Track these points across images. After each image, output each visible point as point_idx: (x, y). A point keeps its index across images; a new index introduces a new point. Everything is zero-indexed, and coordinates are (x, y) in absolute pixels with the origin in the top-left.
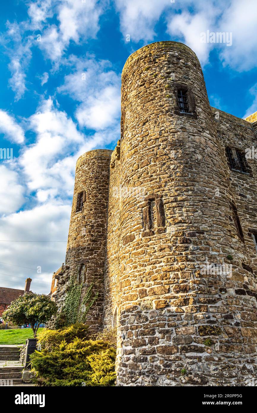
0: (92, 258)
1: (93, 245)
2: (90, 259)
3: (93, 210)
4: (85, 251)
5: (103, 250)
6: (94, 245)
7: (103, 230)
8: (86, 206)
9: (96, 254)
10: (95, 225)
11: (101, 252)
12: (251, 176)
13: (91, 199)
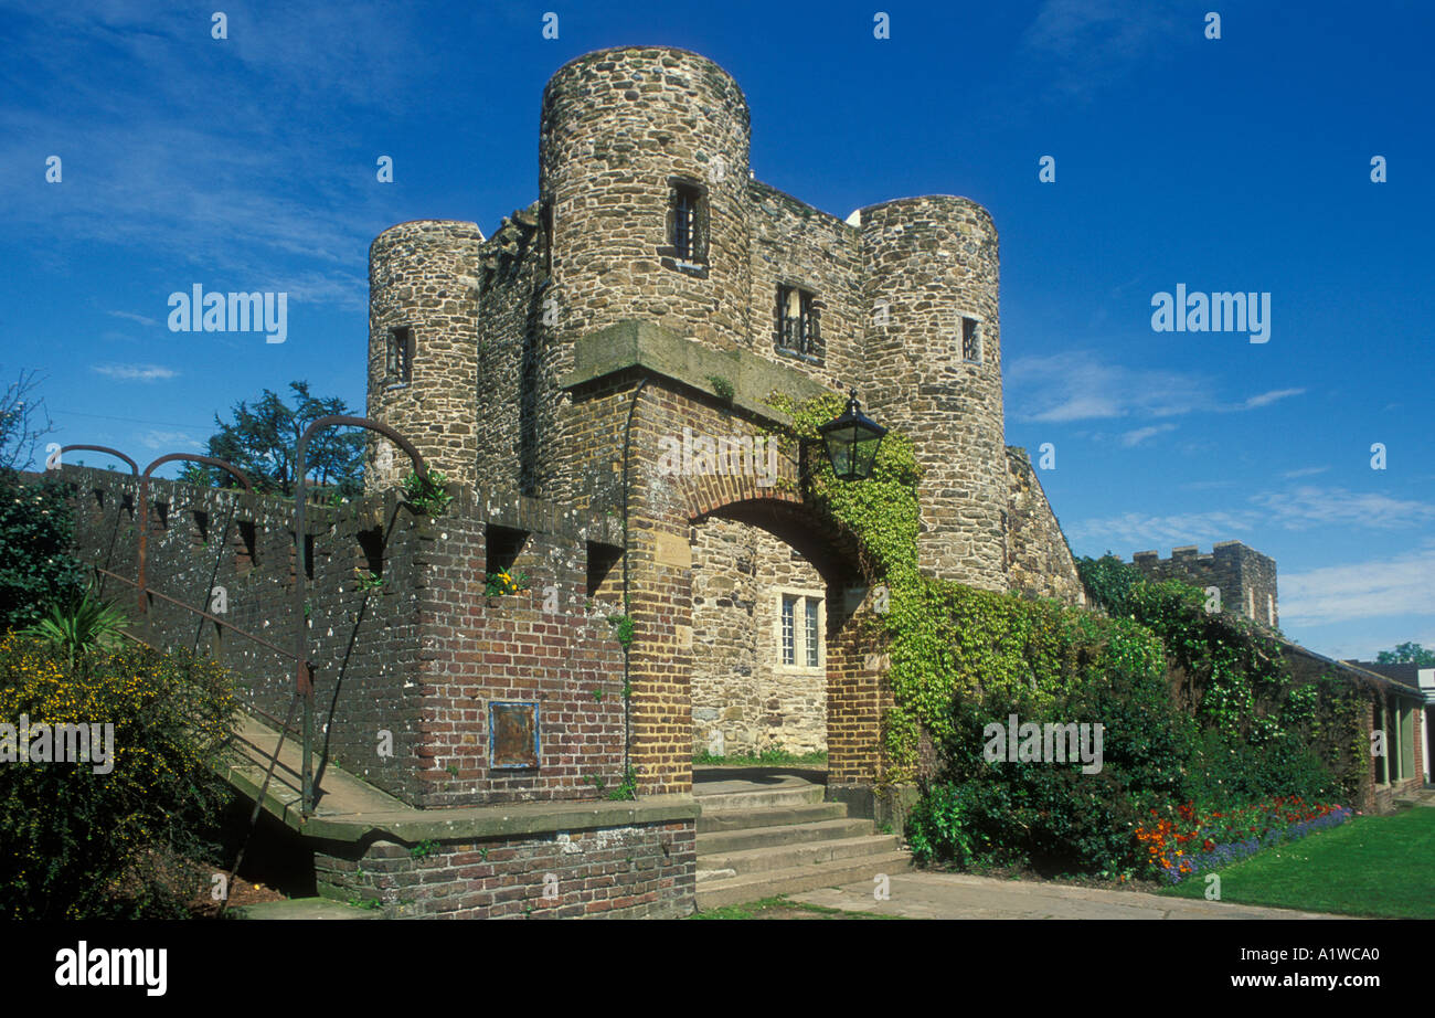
7: (465, 440)
8: (419, 374)
10: (446, 426)
12: (820, 364)
13: (429, 354)
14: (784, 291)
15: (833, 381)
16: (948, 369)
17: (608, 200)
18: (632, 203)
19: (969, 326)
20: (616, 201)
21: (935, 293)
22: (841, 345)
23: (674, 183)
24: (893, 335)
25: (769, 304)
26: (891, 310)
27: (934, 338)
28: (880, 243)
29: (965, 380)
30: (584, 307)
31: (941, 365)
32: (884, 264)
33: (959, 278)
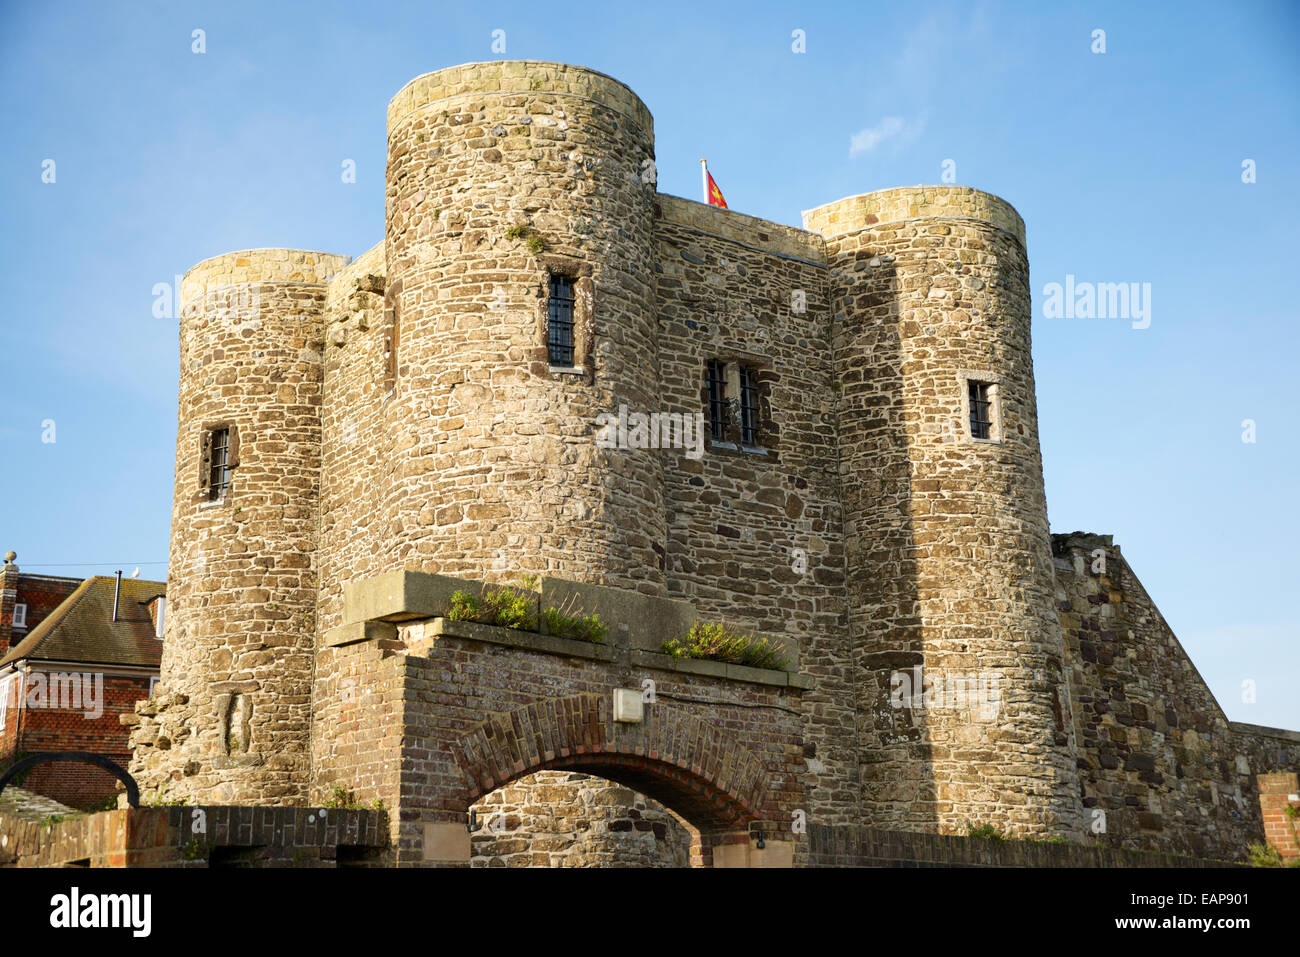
0: (270, 674)
1: (270, 629)
2: (260, 675)
3: (268, 503)
4: (244, 649)
5: (305, 647)
6: (274, 630)
7: (304, 576)
8: (243, 487)
9: (283, 661)
10: (277, 558)
11: (299, 651)
12: (772, 458)
13: (256, 458)
14: (715, 367)
15: (791, 479)
16: (950, 455)
17: (463, 292)
19: (977, 389)
20: (477, 290)
21: (928, 349)
22: (800, 427)
23: (548, 265)
24: (873, 409)
25: (695, 385)
26: (869, 373)
27: (929, 410)
28: (852, 281)
29: (976, 468)
30: (436, 429)
31: (940, 447)
32: (858, 311)
33: (961, 325)
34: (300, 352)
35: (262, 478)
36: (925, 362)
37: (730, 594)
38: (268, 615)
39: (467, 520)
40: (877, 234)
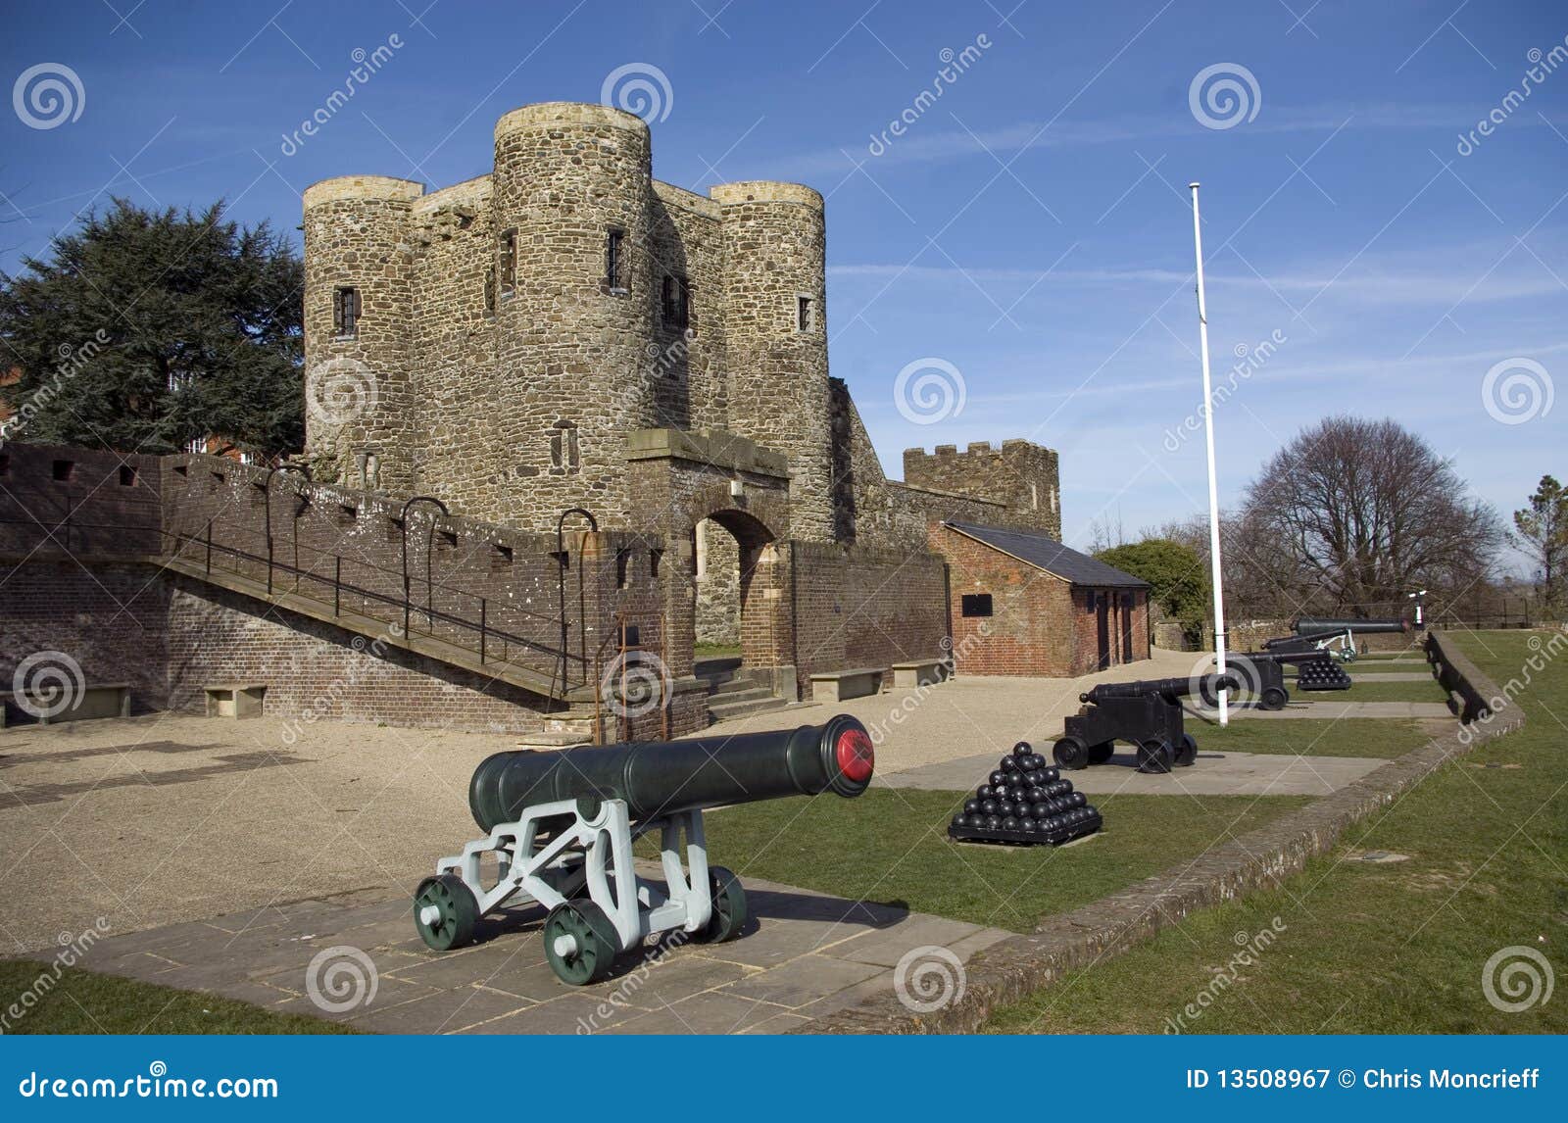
0: (390, 444)
1: (387, 417)
2: (384, 445)
3: (382, 340)
4: (372, 428)
6: (390, 418)
7: (406, 385)
8: (365, 328)
9: (396, 437)
10: (389, 375)
13: (373, 311)
14: (667, 281)
15: (703, 348)
16: (789, 339)
17: (561, 240)
18: (578, 244)
19: (804, 302)
20: (569, 240)
21: (780, 278)
22: (708, 317)
23: (609, 228)
24: (748, 309)
25: (659, 292)
26: (746, 289)
27: (778, 313)
28: (737, 233)
29: (801, 347)
30: (545, 320)
31: (784, 335)
32: (740, 251)
33: (797, 265)
34: (397, 245)
35: (377, 324)
36: (777, 285)
37: (674, 412)
38: (386, 409)
39: (566, 373)
40: (754, 207)
